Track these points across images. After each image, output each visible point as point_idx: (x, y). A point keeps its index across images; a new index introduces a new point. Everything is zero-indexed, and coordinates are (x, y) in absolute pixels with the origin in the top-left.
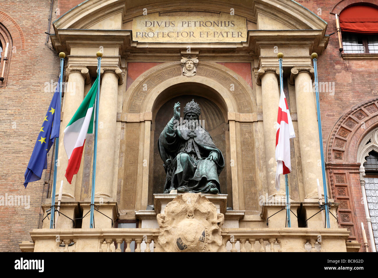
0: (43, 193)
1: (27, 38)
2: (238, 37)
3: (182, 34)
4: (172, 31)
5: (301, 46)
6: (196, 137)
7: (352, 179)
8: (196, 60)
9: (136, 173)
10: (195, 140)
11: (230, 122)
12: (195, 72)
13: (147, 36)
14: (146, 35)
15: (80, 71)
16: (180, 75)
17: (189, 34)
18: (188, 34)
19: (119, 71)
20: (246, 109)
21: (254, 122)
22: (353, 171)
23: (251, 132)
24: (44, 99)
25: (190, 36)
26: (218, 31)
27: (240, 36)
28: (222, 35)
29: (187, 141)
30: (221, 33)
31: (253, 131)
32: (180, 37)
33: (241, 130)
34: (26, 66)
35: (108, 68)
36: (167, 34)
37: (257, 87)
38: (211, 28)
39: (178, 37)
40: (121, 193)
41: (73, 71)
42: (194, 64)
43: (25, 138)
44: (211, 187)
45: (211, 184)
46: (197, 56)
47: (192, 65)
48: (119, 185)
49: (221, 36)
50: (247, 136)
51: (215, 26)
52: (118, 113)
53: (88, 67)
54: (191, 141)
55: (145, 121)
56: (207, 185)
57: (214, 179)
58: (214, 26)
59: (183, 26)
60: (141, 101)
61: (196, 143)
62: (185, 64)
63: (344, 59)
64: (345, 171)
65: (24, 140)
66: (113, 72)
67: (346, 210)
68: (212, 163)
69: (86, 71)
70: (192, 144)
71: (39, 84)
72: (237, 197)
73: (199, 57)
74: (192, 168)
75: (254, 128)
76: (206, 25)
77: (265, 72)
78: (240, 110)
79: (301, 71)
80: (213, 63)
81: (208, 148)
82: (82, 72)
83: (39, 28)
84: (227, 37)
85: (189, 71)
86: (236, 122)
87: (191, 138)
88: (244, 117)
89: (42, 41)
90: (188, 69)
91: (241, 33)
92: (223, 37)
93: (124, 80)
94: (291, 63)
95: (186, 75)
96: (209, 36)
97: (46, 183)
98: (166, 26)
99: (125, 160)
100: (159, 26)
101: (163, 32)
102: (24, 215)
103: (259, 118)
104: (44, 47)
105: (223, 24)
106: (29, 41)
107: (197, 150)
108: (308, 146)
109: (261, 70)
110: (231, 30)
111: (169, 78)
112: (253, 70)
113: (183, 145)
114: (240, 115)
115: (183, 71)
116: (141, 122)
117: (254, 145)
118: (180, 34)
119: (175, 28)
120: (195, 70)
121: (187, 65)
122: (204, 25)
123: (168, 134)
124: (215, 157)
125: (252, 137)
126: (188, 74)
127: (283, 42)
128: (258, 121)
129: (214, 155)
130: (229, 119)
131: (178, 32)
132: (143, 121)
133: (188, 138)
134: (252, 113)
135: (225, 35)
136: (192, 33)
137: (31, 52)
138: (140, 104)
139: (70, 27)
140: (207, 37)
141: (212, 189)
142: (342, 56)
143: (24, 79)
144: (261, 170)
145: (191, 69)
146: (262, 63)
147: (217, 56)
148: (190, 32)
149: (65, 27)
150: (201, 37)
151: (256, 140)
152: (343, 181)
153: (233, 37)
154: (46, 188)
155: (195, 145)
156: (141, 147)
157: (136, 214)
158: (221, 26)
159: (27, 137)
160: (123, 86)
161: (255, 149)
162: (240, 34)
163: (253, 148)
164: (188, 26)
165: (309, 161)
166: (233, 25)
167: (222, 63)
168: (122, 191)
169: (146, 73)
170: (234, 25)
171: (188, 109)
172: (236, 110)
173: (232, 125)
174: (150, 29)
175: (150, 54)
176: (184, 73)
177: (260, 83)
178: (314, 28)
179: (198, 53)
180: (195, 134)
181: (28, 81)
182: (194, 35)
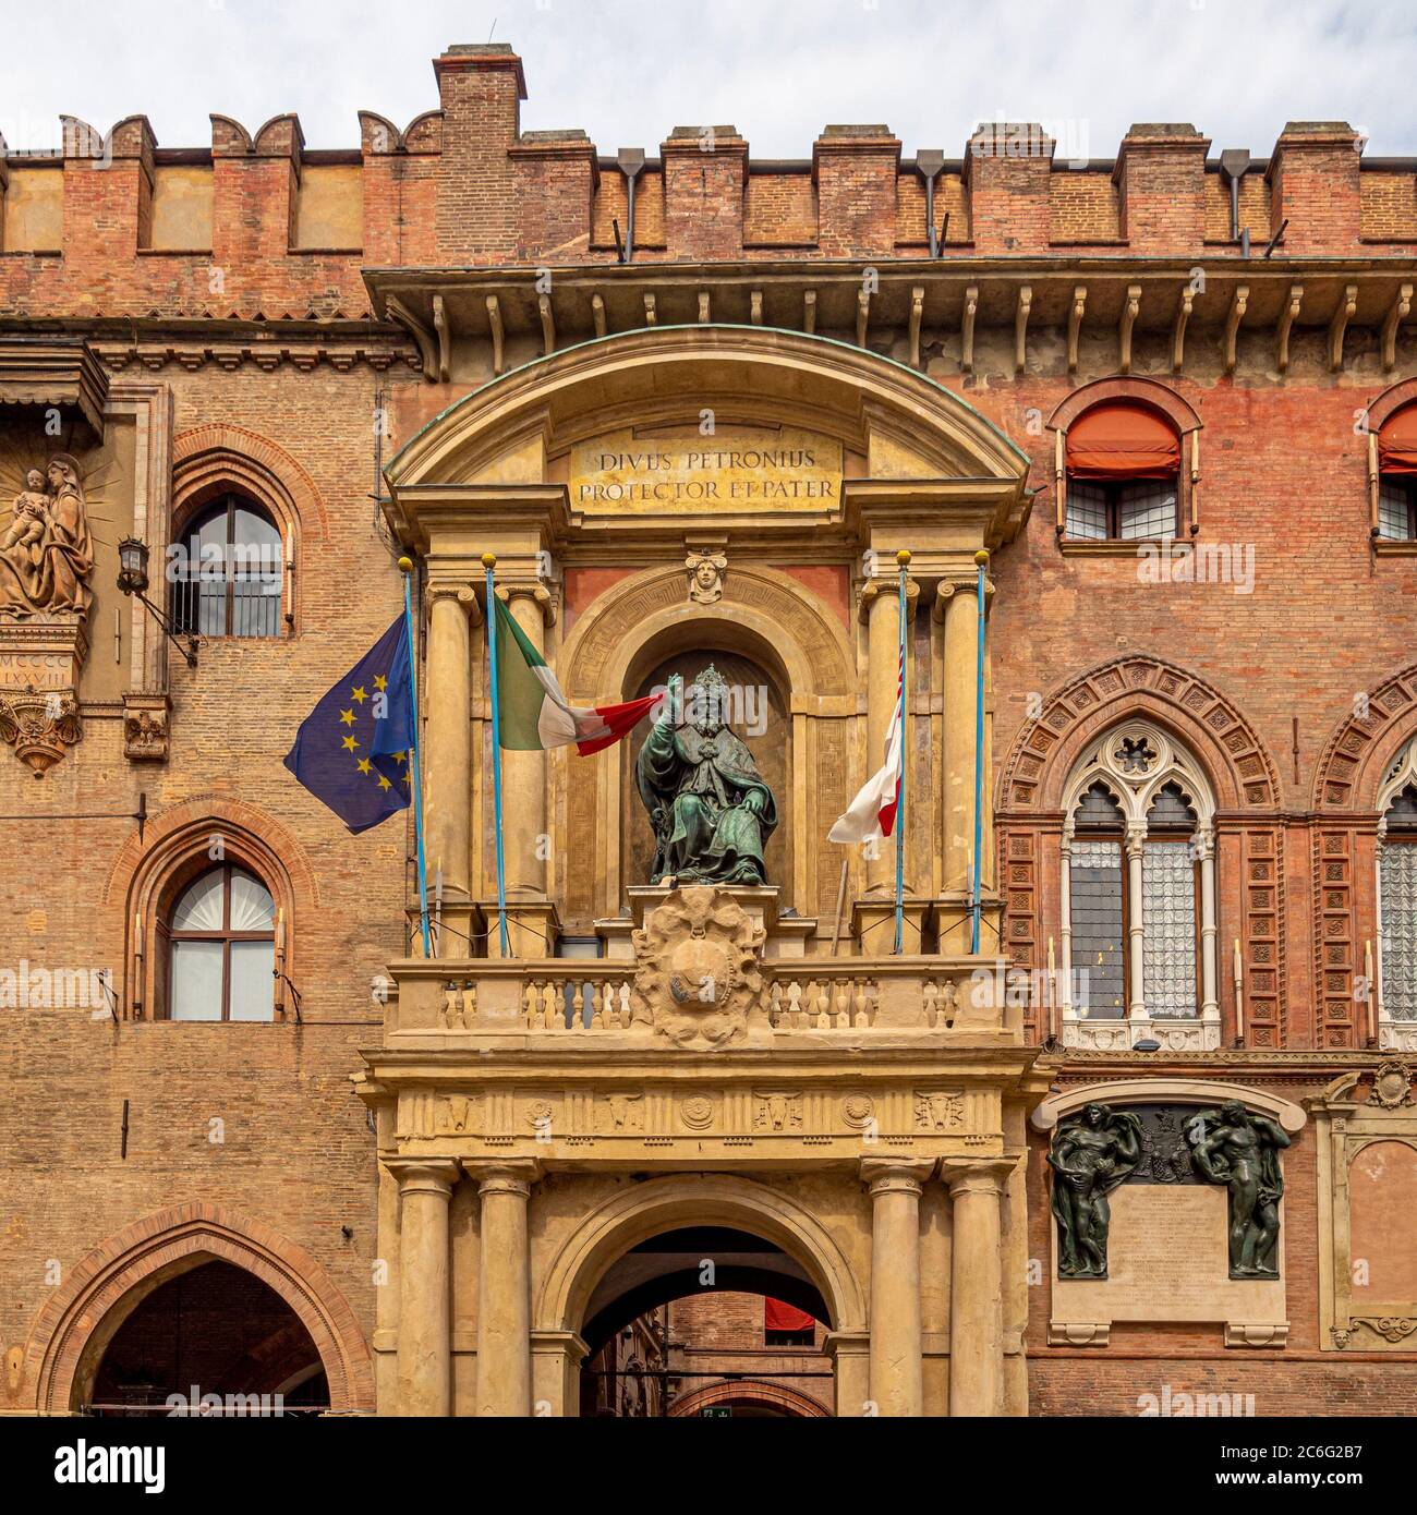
1: (331, 508)
2: (822, 495)
3: (688, 489)
4: (665, 480)
5: (967, 522)
6: (716, 756)
7: (1043, 846)
8: (720, 560)
9: (591, 835)
10: (714, 763)
11: (795, 716)
12: (718, 592)
13: (607, 499)
14: (605, 494)
15: (456, 596)
17: (705, 489)
18: (702, 488)
19: (543, 593)
20: (832, 687)
21: (849, 716)
22: (1050, 829)
23: (841, 742)
25: (708, 493)
26: (773, 479)
27: (825, 494)
28: (784, 490)
30: (781, 484)
31: (845, 738)
32: (685, 497)
33: (820, 738)
34: (337, 583)
35: (517, 587)
36: (652, 489)
37: (860, 629)
38: (758, 471)
39: (679, 497)
40: (565, 882)
41: (440, 595)
42: (717, 570)
44: (746, 871)
45: (747, 864)
46: (723, 548)
47: (712, 574)
48: (559, 865)
49: (781, 495)
50: (832, 750)
51: (769, 464)
53: (472, 585)
54: (706, 765)
56: (737, 867)
57: (753, 853)
58: (765, 465)
59: (690, 466)
60: (599, 668)
61: (717, 772)
62: (696, 570)
63: (1064, 555)
64: (1034, 830)
66: (530, 595)
67: (1024, 912)
68: (750, 818)
69: (468, 594)
70: (709, 772)
72: (803, 889)
73: (730, 553)
74: (707, 830)
75: (848, 730)
76: (745, 461)
77: (879, 591)
78: (819, 689)
79: (960, 589)
80: (759, 568)
81: (742, 782)
82: (461, 597)
83: (355, 480)
84: (796, 496)
85: (706, 588)
86: (808, 716)
87: (704, 759)
88: (825, 704)
89: (366, 516)
90: (704, 583)
91: (829, 485)
92: (786, 496)
93: (557, 613)
94: (940, 568)
95: (700, 599)
96: (752, 495)
97: (409, 860)
98: (649, 467)
99: (569, 808)
100: (634, 468)
101: (644, 486)
103: (860, 708)
104: (372, 531)
105: (787, 462)
106: (337, 516)
107: (719, 785)
108: (958, 775)
109: (869, 588)
110: (807, 477)
111: (659, 608)
112: (853, 587)
113: (689, 774)
114: (818, 701)
115: (693, 590)
117: (845, 772)
118: (683, 488)
119: (670, 471)
120: (718, 586)
121: (701, 574)
122: (742, 462)
123: (656, 750)
124: (757, 803)
125: (841, 753)
126: (704, 596)
127: (925, 512)
128: (857, 715)
129: (755, 798)
130: (793, 710)
131: (678, 484)
133: (700, 758)
134: (845, 694)
135: (790, 489)
136: (711, 487)
137: (342, 545)
138: (597, 673)
139: (422, 480)
140: (749, 496)
141: (747, 876)
142: (1060, 546)
143: (336, 616)
145: (709, 583)
146: (873, 570)
147: (771, 550)
148: (708, 484)
149: (411, 482)
150: (733, 497)
151: (850, 759)
152: (1025, 852)
153: (809, 496)
154: (412, 871)
155: (715, 776)
156: (601, 779)
157: (596, 925)
158: (783, 465)
160: (556, 632)
161: (848, 781)
162: (826, 486)
163: (843, 780)
164: (704, 466)
165: (958, 809)
166: (811, 463)
167: (781, 567)
168: (565, 877)
169: (608, 595)
170: (813, 462)
172: (810, 687)
173: (799, 725)
174: (613, 477)
175: (614, 546)
176: (693, 593)
177: (865, 621)
178: (1000, 473)
179: (725, 541)
180: (715, 749)
181: (345, 621)
182: (718, 491)
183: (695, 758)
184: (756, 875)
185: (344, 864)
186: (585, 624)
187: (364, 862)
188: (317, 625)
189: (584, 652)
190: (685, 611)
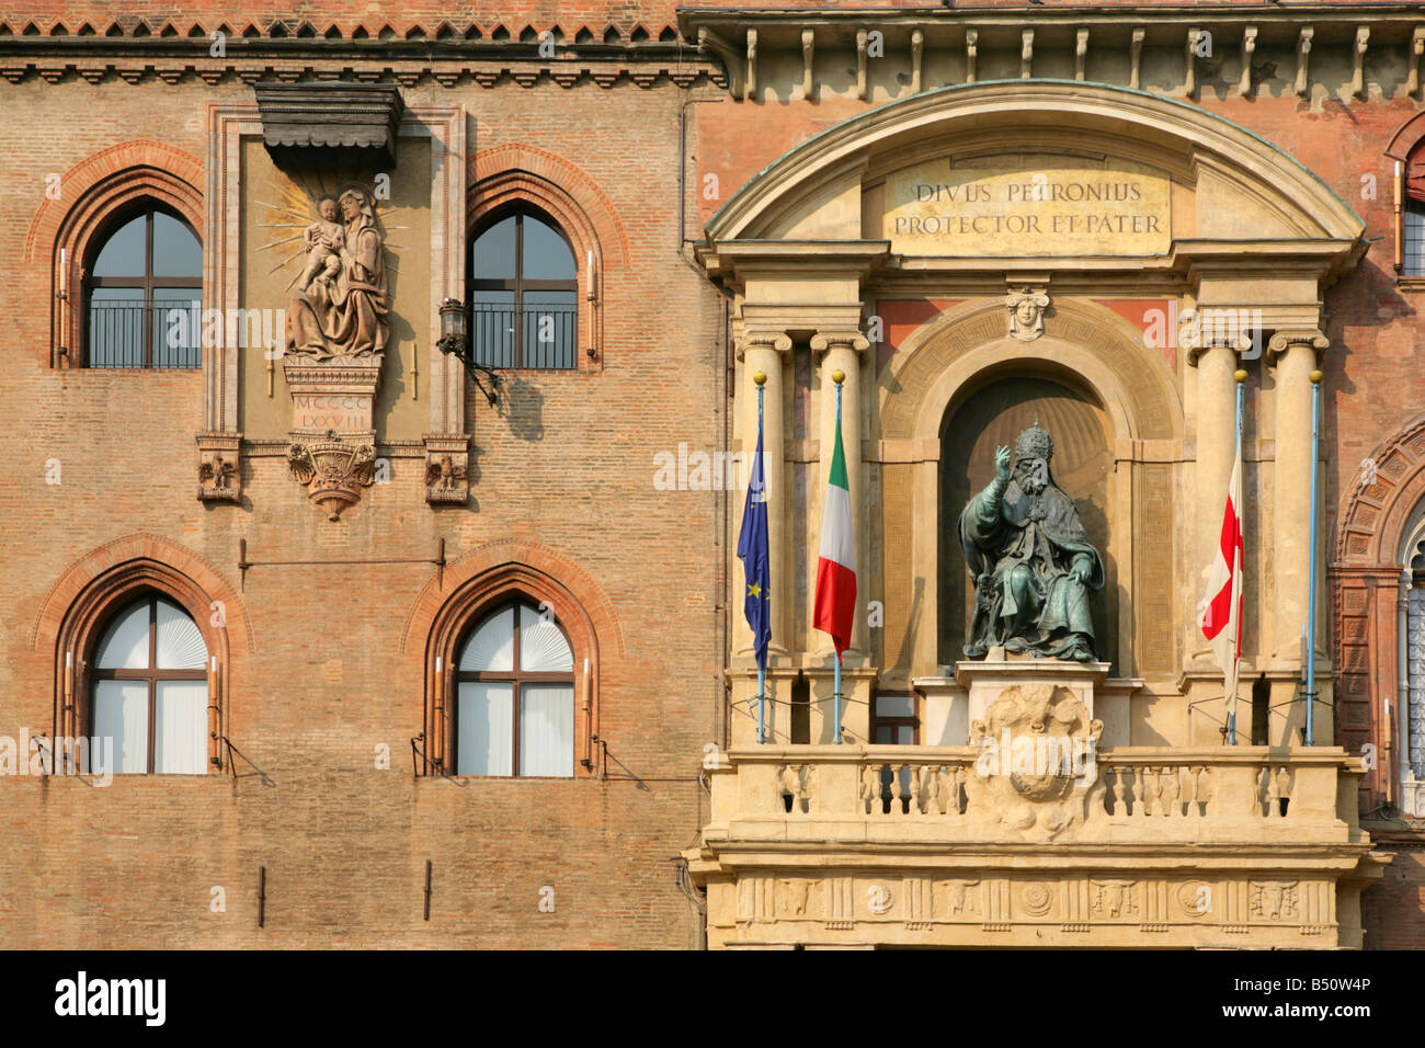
0: (716, 628)
1: (632, 234)
2: (1148, 231)
3: (1008, 223)
4: (984, 213)
6: (1043, 520)
7: (1380, 602)
8: (1041, 298)
9: (907, 586)
10: (1041, 527)
11: (1119, 462)
12: (1040, 329)
13: (923, 230)
14: (921, 227)
15: (772, 344)
17: (1026, 223)
18: (1023, 222)
19: (861, 342)
20: (1157, 429)
21: (1174, 462)
22: (1385, 583)
23: (1168, 488)
24: (690, 402)
25: (1029, 227)
26: (1097, 213)
27: (1152, 229)
28: (1108, 224)
29: (1023, 528)
30: (1105, 218)
31: (1171, 484)
32: (1005, 232)
33: (1144, 482)
34: (640, 314)
36: (971, 221)
37: (1187, 369)
38: (1083, 204)
39: (998, 231)
41: (756, 344)
42: (1038, 308)
43: (661, 503)
44: (1077, 649)
45: (1077, 640)
46: (1044, 286)
47: (1033, 312)
49: (1104, 229)
50: (1157, 497)
51: (1092, 197)
53: (789, 333)
54: (1032, 528)
55: (923, 460)
56: (1069, 642)
57: (1083, 629)
58: (1088, 199)
59: (1010, 199)
60: (914, 407)
62: (1015, 308)
63: (1402, 291)
64: (1368, 584)
65: (660, 508)
66: (849, 345)
68: (1080, 591)
69: (785, 344)
70: (1035, 535)
71: (674, 364)
73: (1050, 289)
74: (1036, 601)
75: (1174, 477)
76: (1068, 194)
78: (1143, 433)
79: (1293, 343)
80: (1084, 301)
81: (1070, 547)
82: (778, 346)
83: (658, 205)
84: (1121, 231)
85: (1026, 325)
86: (1133, 463)
87: (1031, 522)
88: (1150, 449)
89: (669, 243)
90: (1024, 320)
91: (1157, 221)
92: (1111, 230)
94: (1272, 321)
95: (1020, 336)
96: (1075, 229)
98: (968, 200)
100: (952, 199)
101: (962, 219)
102: (683, 677)
103: (1187, 453)
104: (676, 259)
105: (1112, 194)
106: (639, 243)
107: (1046, 548)
110: (1131, 212)
111: (976, 345)
113: (1015, 536)
114: (1143, 447)
115: (1012, 328)
116: (914, 463)
117: (1171, 520)
118: (1003, 223)
119: (990, 204)
120: (1039, 324)
121: (1022, 312)
122: (1064, 195)
124: (1086, 574)
125: (1168, 499)
126: (1024, 334)
127: (1257, 265)
128: (1183, 461)
129: (1084, 565)
130: (1117, 456)
131: (998, 218)
132: (920, 460)
133: (1026, 521)
134: (1171, 438)
135: (1115, 225)
136: (1033, 220)
137: (646, 274)
138: (911, 414)
139: (742, 232)
140: (1072, 230)
141: (1078, 654)
142: (1399, 283)
143: (640, 349)
145: (1030, 320)
147: (1095, 286)
148: (1029, 218)
150: (1055, 230)
151: (1177, 508)
153: (1134, 231)
154: (721, 619)
155: (1041, 539)
157: (914, 682)
158: (1107, 198)
159: (665, 501)
161: (1174, 531)
162: (1153, 221)
163: (1170, 527)
164: (1024, 199)
165: (1290, 572)
166: (1136, 197)
167: (1105, 303)
169: (924, 332)
170: (1139, 195)
171: (1026, 449)
172: (1135, 432)
173: (1123, 472)
174: (929, 209)
175: (931, 282)
176: (1012, 331)
178: (1335, 231)
179: (1048, 280)
180: (1042, 511)
181: (648, 355)
182: (1039, 225)
183: (1022, 522)
185: (650, 612)
187: (670, 609)
188: (620, 359)
190: (1007, 350)
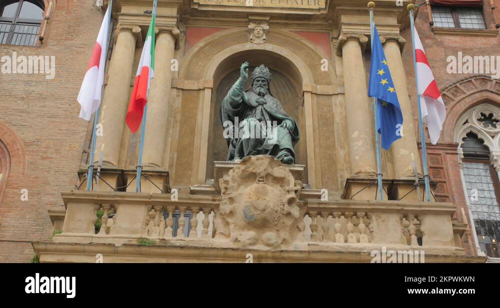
0: (81, 162)
2: (315, 4)
6: (266, 103)
7: (449, 161)
8: (266, 27)
9: (192, 144)
10: (265, 107)
11: (305, 93)
12: (264, 39)
13: (210, 0)
15: (132, 30)
16: (247, 41)
19: (176, 31)
20: (323, 81)
21: (333, 94)
22: (450, 152)
23: (330, 106)
27: (317, 4)
28: (296, 2)
29: (255, 108)
31: (332, 104)
33: (319, 104)
34: (70, 26)
35: (163, 28)
37: (337, 58)
40: (174, 167)
41: (123, 29)
42: (264, 30)
43: (63, 102)
44: (285, 156)
45: (285, 152)
46: (267, 21)
47: (261, 32)
48: (172, 158)
50: (326, 110)
52: (173, 79)
53: (142, 27)
54: (260, 108)
55: (205, 88)
56: (280, 154)
57: (289, 147)
60: (201, 68)
61: (266, 111)
62: (253, 30)
63: (435, 34)
64: (441, 152)
65: (62, 104)
66: (170, 32)
67: (443, 194)
68: (286, 131)
69: (138, 30)
70: (262, 111)
71: (83, 46)
72: (314, 175)
73: (269, 23)
75: (333, 100)
77: (347, 39)
78: (316, 82)
79: (388, 40)
80: (285, 30)
81: (279, 116)
82: (134, 31)
84: (302, 4)
85: (258, 37)
86: (312, 93)
87: (259, 104)
88: (320, 89)
90: (257, 35)
91: (319, 2)
92: (297, 4)
93: (182, 44)
95: (255, 42)
97: (85, 152)
99: (180, 130)
102: (57, 186)
103: (339, 90)
107: (267, 117)
109: (342, 37)
111: (233, 45)
112: (332, 41)
113: (250, 113)
114: (317, 87)
115: (251, 38)
116: (199, 90)
117: (333, 120)
120: (264, 37)
121: (256, 32)
123: (233, 97)
124: (289, 125)
125: (331, 111)
126: (257, 41)
128: (338, 94)
129: (288, 123)
130: (304, 89)
132: (202, 88)
133: (257, 104)
134: (331, 85)
135: (300, 2)
137: (76, 12)
138: (200, 70)
140: (280, 3)
141: (286, 158)
142: (433, 30)
143: (67, 39)
144: (342, 147)
145: (260, 35)
146: (344, 30)
147: (290, 24)
150: (271, 3)
151: (336, 114)
152: (438, 163)
153: (309, 5)
154: (85, 157)
155: (264, 112)
156: (199, 117)
157: (191, 189)
159: (66, 101)
160: (180, 52)
161: (335, 125)
163: (332, 123)
168: (175, 164)
169: (208, 39)
171: (257, 74)
172: (312, 81)
173: (308, 97)
175: (213, 19)
176: (251, 39)
177: (340, 53)
179: (268, 19)
180: (265, 100)
181: (71, 42)
182: (264, 1)
183: (254, 104)
184: (290, 157)
185: (45, 152)
186: (196, 49)
187: (57, 151)
188: (55, 43)
189: (194, 60)
190: (248, 46)
